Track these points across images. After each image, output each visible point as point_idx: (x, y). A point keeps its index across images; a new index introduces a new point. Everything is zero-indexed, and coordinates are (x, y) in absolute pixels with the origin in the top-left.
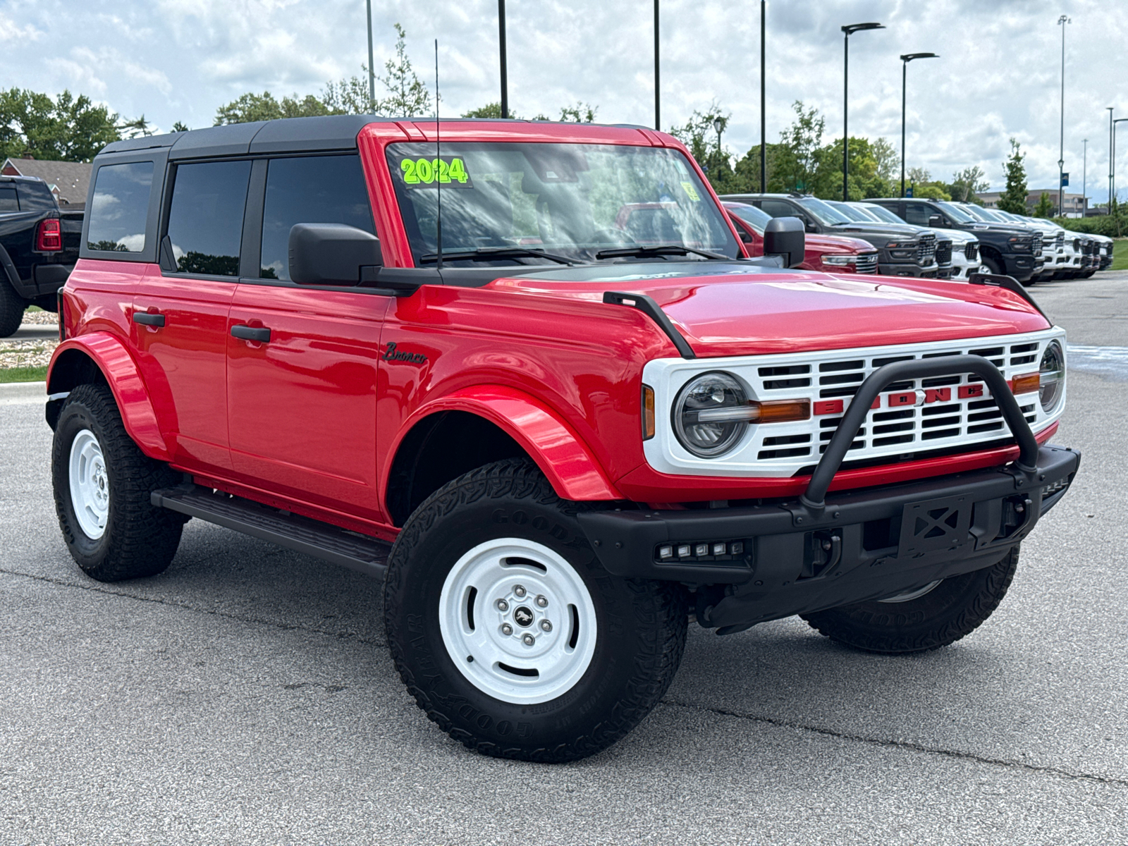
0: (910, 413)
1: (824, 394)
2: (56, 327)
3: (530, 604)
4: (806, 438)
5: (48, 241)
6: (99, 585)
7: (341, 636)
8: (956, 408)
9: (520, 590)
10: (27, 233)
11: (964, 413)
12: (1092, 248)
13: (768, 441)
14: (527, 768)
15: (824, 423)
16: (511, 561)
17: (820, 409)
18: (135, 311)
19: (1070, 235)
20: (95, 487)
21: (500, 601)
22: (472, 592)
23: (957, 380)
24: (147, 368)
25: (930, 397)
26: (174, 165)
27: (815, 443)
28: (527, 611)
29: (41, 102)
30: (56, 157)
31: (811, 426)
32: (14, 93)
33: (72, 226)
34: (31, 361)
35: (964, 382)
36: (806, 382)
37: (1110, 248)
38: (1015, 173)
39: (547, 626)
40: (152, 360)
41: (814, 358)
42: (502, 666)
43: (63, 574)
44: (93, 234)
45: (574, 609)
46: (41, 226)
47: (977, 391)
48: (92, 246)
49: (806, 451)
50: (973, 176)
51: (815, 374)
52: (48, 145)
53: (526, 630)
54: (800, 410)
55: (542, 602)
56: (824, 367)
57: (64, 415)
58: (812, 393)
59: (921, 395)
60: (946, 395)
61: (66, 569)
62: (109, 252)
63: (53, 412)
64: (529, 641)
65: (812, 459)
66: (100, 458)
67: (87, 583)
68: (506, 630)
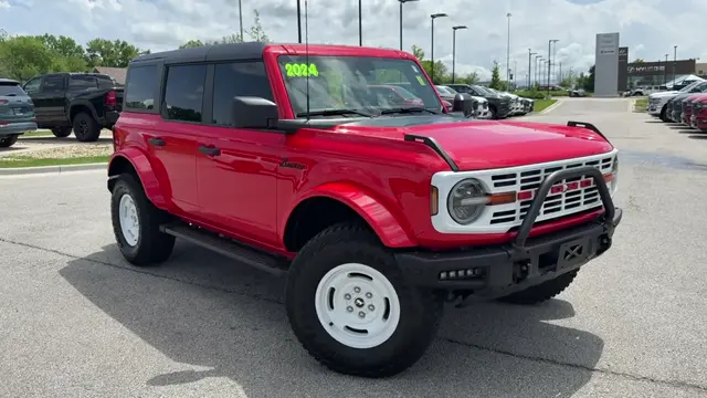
0: (560, 196)
1: (523, 188)
2: (112, 137)
3: (362, 296)
4: (513, 212)
5: (110, 101)
6: (134, 268)
7: (255, 296)
8: (579, 192)
9: (358, 289)
10: (100, 97)
11: (582, 195)
12: (526, 104)
13: (495, 215)
14: (362, 381)
15: (522, 204)
16: (353, 275)
17: (521, 196)
18: (150, 137)
19: (520, 99)
20: (132, 221)
21: (346, 295)
22: (332, 290)
23: (579, 178)
24: (156, 164)
25: (570, 187)
26: (167, 67)
27: (518, 214)
28: (362, 300)
29: (108, 43)
30: (115, 66)
31: (516, 206)
32: (97, 41)
33: (119, 94)
34: (103, 153)
35: (583, 179)
36: (514, 183)
37: (533, 103)
38: (495, 74)
39: (372, 307)
40: (158, 161)
41: (518, 169)
42: (348, 327)
43: (117, 262)
44: (129, 98)
45: (387, 300)
46: (107, 94)
47: (588, 183)
48: (128, 106)
49: (513, 219)
50: (474, 75)
51: (519, 179)
52: (111, 61)
53: (361, 309)
54: (510, 198)
55: (370, 295)
56: (523, 174)
57: (117, 187)
58: (517, 188)
59: (565, 187)
60: (575, 186)
61: (119, 260)
62: (137, 108)
63: (111, 185)
64: (362, 315)
65: (518, 222)
66: (134, 207)
67: (129, 266)
68: (350, 309)
